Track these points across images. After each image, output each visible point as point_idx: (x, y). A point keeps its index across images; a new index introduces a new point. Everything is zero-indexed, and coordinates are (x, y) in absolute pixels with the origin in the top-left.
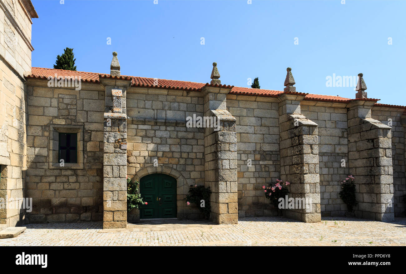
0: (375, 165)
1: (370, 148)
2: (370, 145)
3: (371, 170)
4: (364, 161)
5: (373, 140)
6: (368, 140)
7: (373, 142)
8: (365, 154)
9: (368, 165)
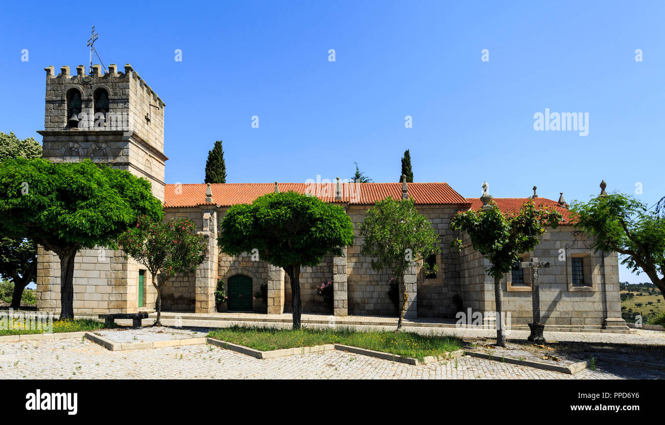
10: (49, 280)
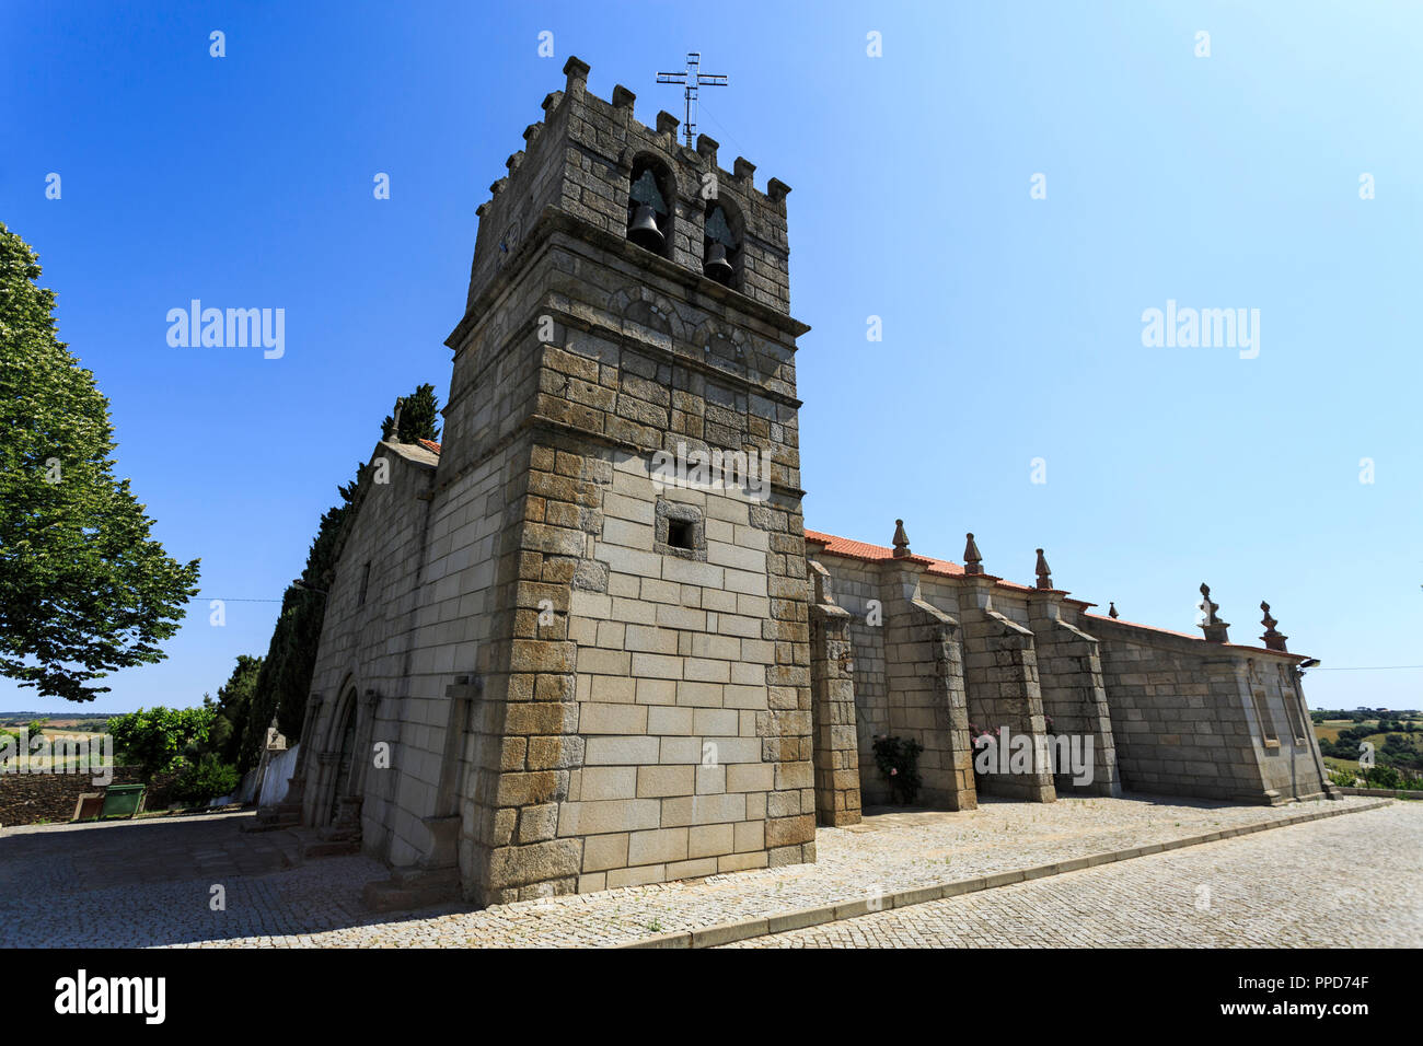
0: (1088, 700)
1: (1075, 670)
2: (1075, 666)
3: (1082, 709)
4: (1068, 691)
5: (1079, 658)
6: (1072, 658)
7: (1080, 661)
8: (1069, 680)
9: (1076, 699)
10: (557, 747)
